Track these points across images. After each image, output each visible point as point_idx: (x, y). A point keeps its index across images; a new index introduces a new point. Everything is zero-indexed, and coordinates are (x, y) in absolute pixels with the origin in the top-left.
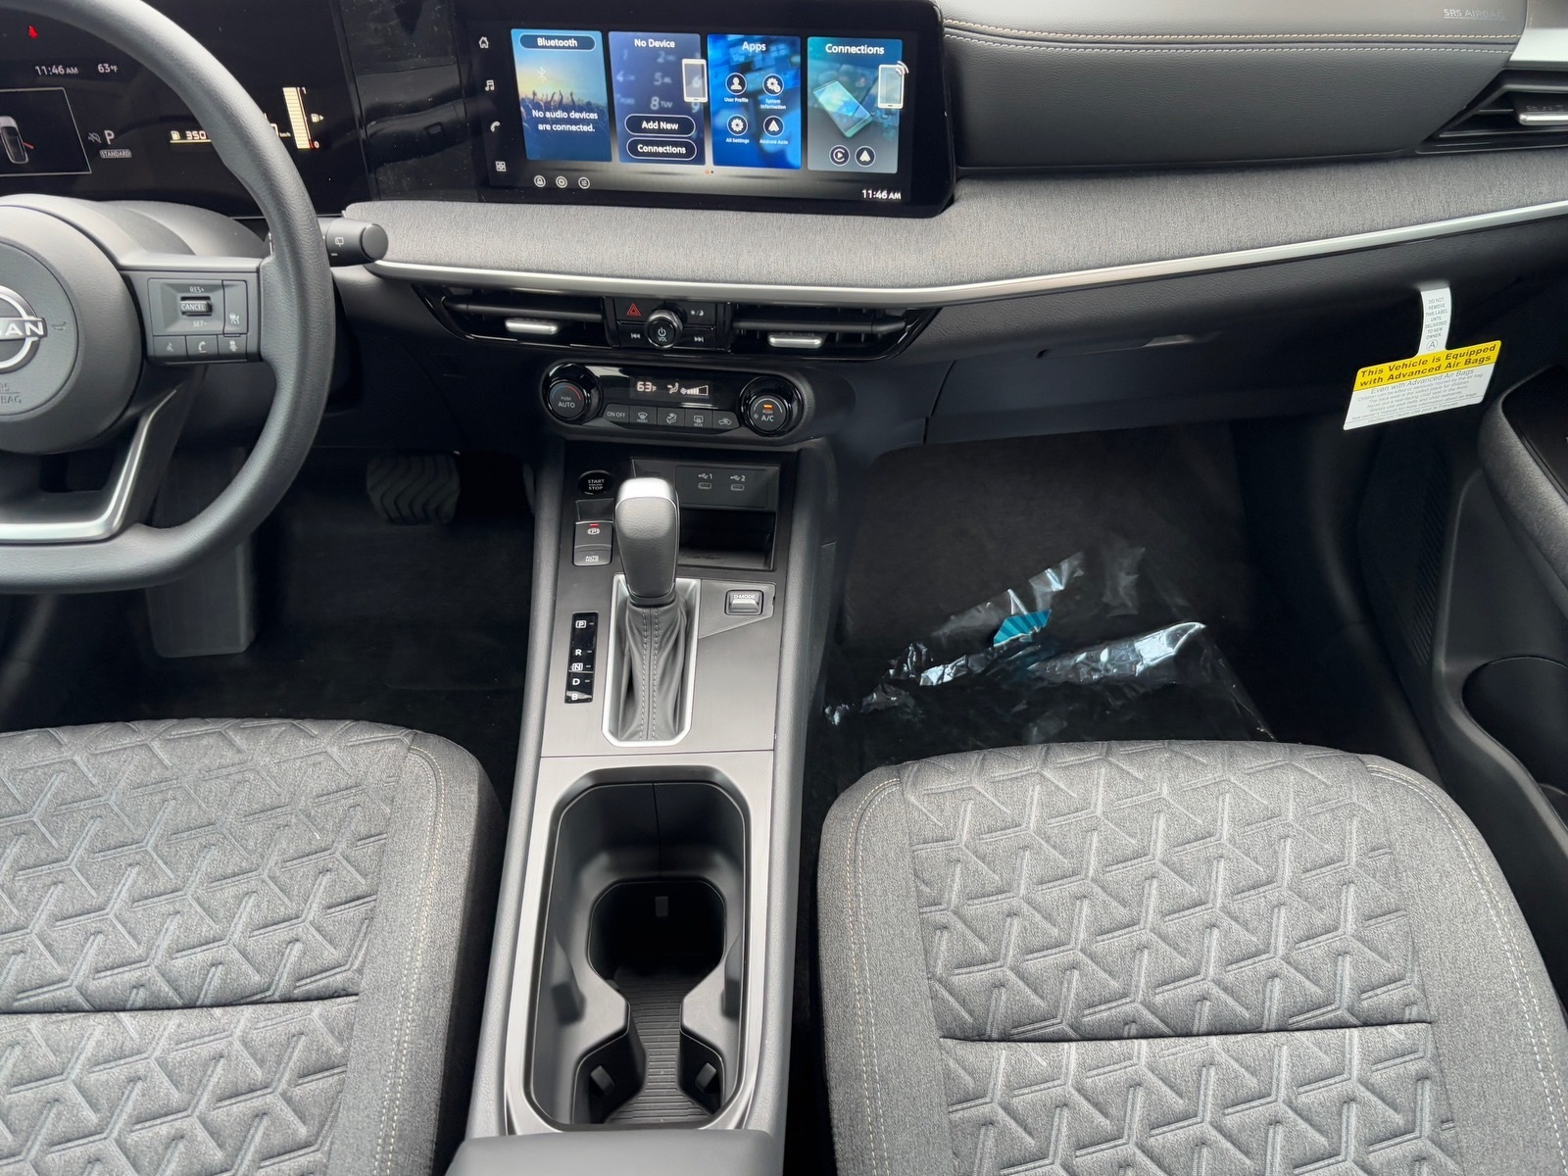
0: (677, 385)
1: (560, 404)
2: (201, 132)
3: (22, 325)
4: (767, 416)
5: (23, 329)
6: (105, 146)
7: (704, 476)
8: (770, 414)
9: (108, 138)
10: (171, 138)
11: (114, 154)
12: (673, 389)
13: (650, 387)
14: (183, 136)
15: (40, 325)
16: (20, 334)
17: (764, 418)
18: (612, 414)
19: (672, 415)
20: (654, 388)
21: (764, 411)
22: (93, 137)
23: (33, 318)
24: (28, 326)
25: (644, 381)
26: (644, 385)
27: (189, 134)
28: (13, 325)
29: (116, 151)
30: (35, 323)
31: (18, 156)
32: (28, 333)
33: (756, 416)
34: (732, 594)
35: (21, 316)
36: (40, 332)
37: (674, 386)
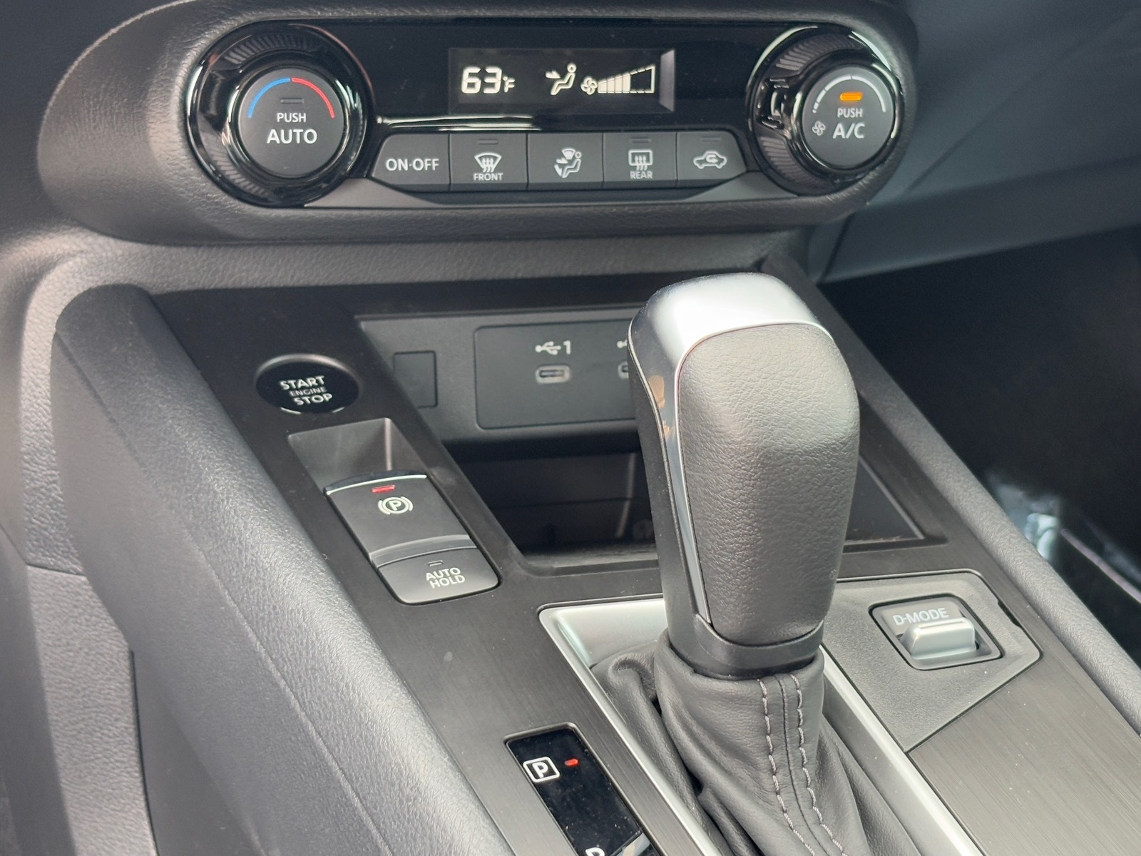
0: (572, 68)
1: (273, 136)
4: (848, 123)
7: (551, 348)
8: (857, 120)
12: (560, 83)
13: (497, 81)
17: (840, 131)
18: (402, 164)
19: (569, 153)
20: (510, 83)
21: (841, 112)
25: (483, 62)
26: (482, 75)
33: (819, 128)
34: (886, 613)
37: (563, 73)
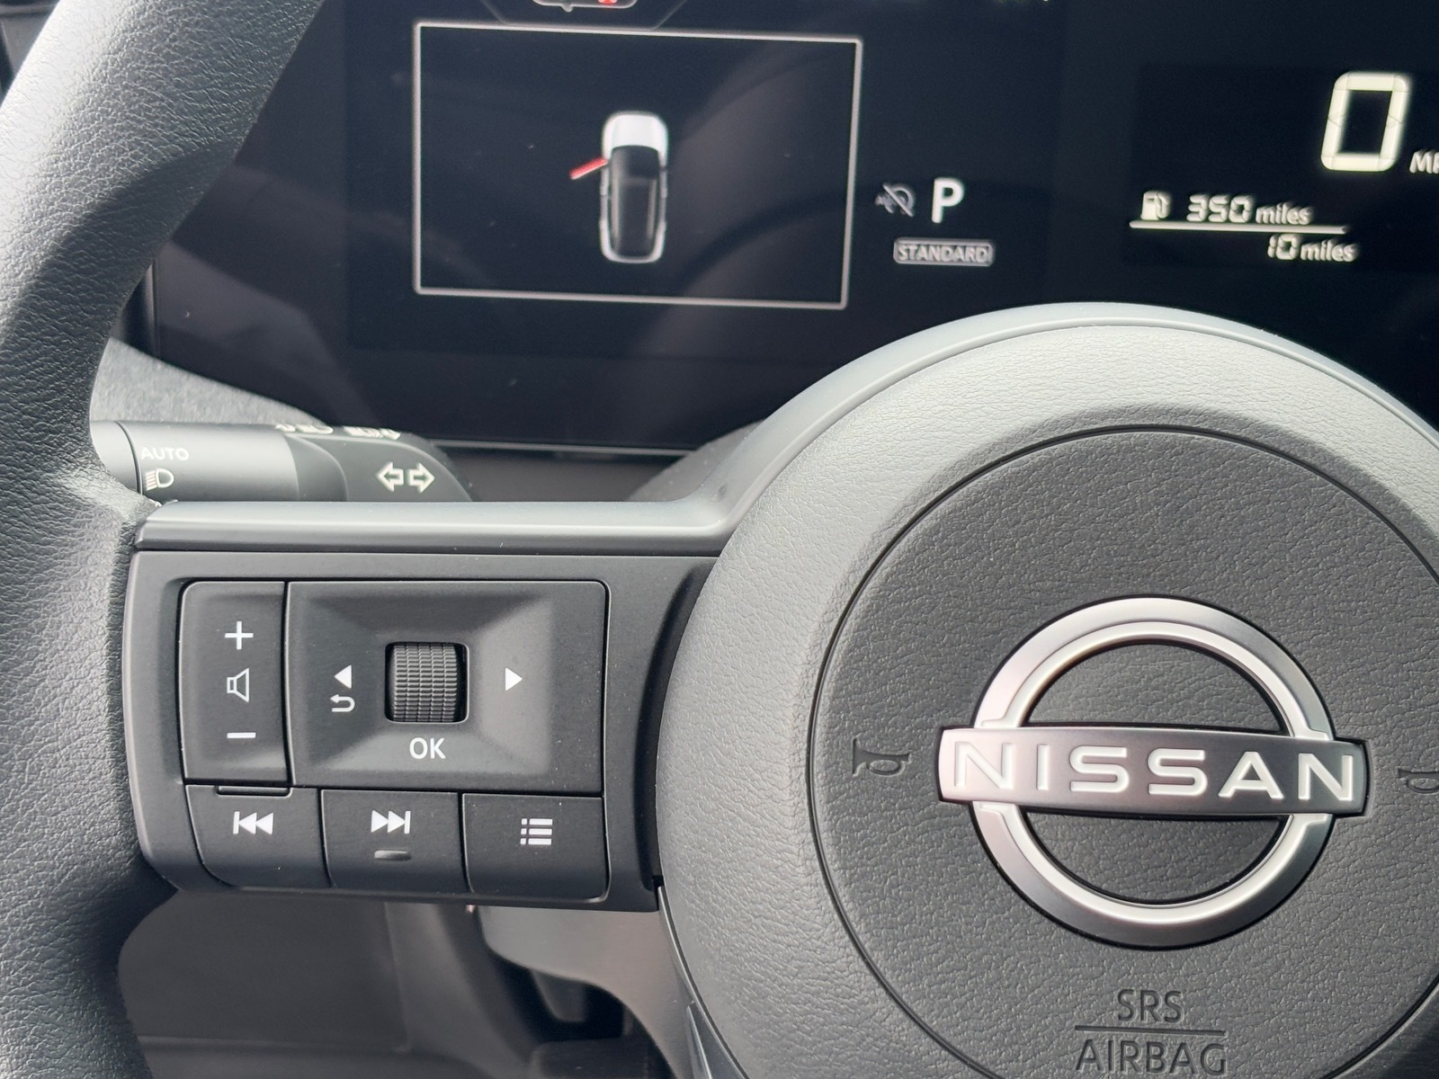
2: (1238, 201)
3: (1283, 761)
5: (1287, 777)
6: (920, 227)
9: (939, 204)
10: (1137, 215)
11: (938, 253)
14: (1179, 211)
15: (1349, 764)
16: (1277, 795)
22: (896, 198)
23: (1326, 738)
24: (1308, 765)
27: (1199, 203)
28: (1252, 760)
29: (946, 245)
30: (1327, 756)
31: (634, 240)
32: (1305, 794)
35: (1283, 728)
36: (1346, 794)
